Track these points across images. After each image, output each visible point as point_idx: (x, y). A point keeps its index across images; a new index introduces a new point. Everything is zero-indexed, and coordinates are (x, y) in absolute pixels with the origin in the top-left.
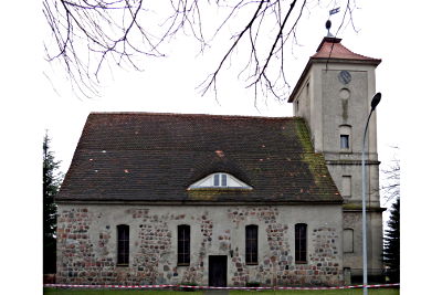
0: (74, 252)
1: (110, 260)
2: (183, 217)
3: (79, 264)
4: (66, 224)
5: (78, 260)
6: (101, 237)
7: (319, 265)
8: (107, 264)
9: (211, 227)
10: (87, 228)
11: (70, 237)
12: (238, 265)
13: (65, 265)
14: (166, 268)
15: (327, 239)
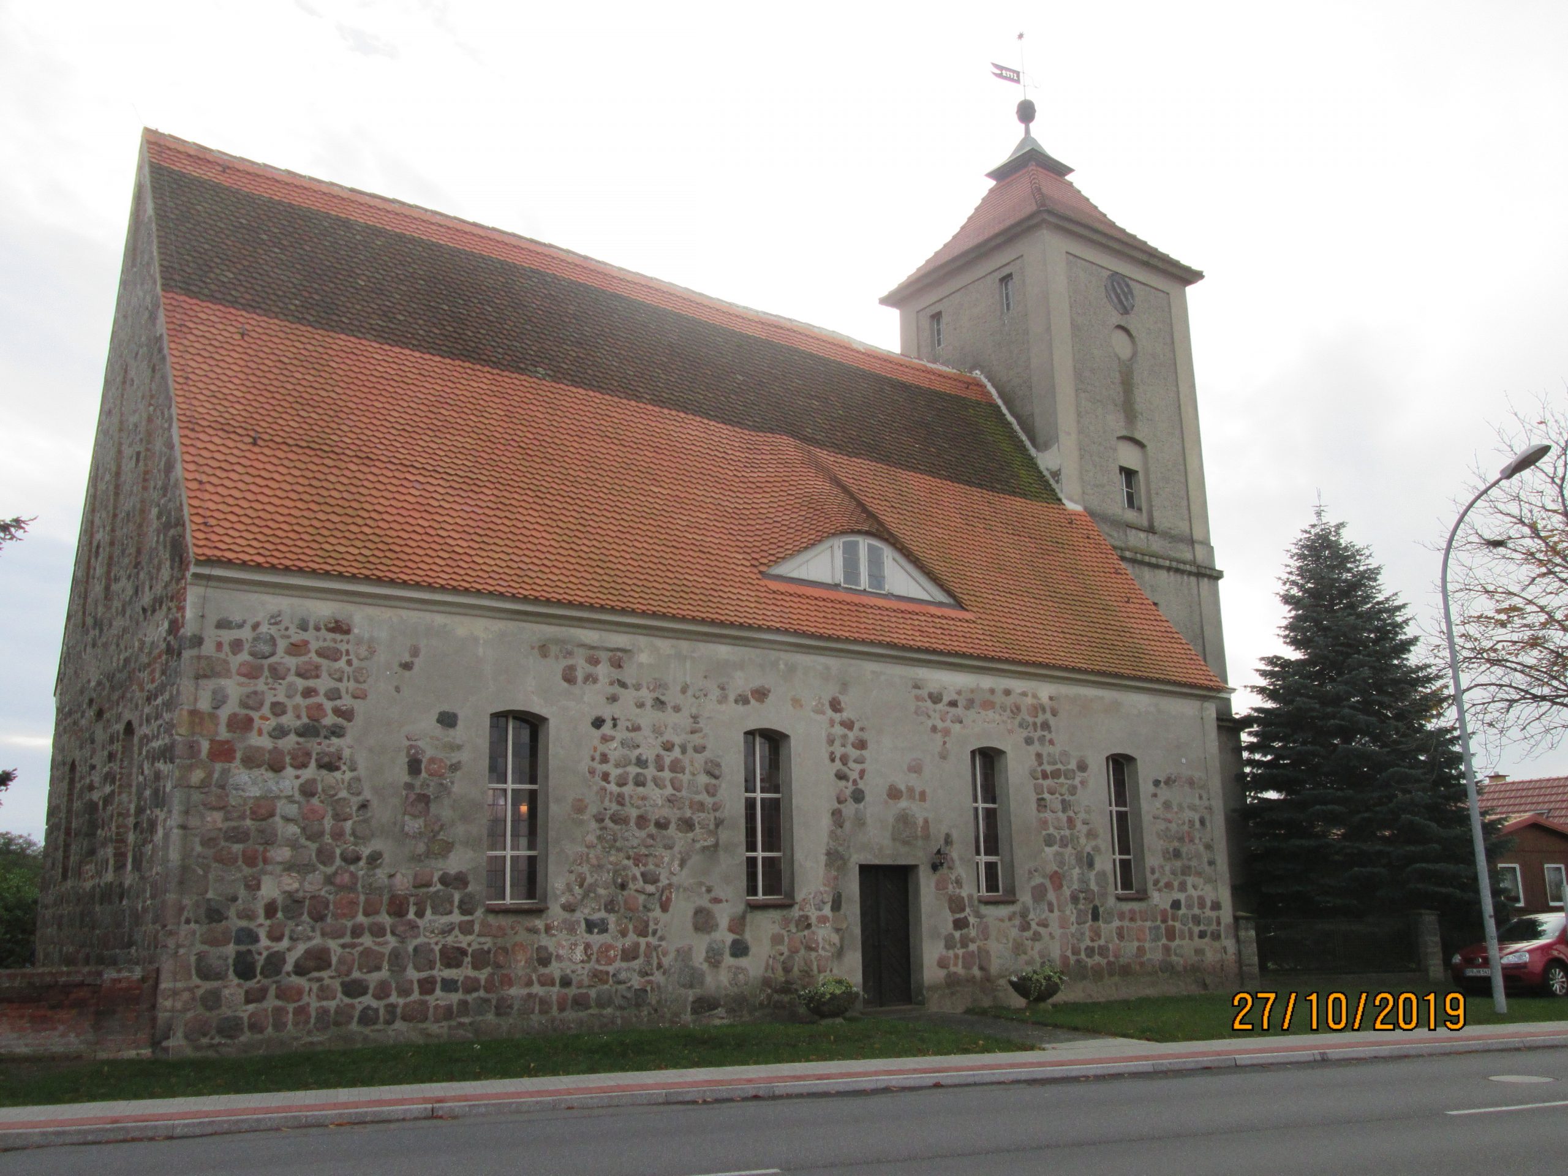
0: (269, 840)
1: (460, 880)
2: (761, 694)
3: (294, 904)
4: (234, 688)
5: (291, 883)
6: (414, 766)
7: (1176, 905)
8: (441, 906)
9: (861, 745)
10: (347, 715)
11: (251, 761)
12: (957, 905)
13: (215, 915)
14: (703, 921)
15: (1188, 814)
